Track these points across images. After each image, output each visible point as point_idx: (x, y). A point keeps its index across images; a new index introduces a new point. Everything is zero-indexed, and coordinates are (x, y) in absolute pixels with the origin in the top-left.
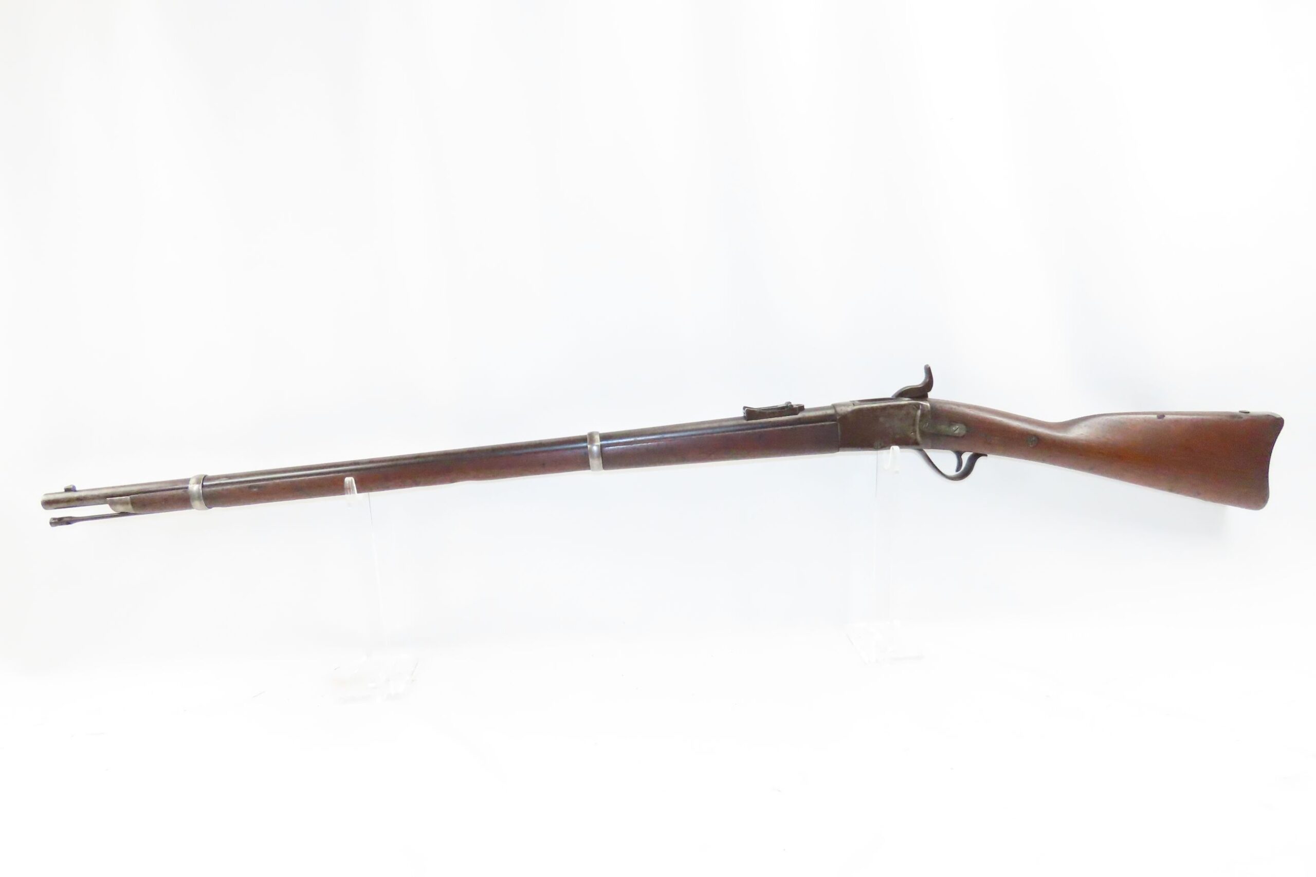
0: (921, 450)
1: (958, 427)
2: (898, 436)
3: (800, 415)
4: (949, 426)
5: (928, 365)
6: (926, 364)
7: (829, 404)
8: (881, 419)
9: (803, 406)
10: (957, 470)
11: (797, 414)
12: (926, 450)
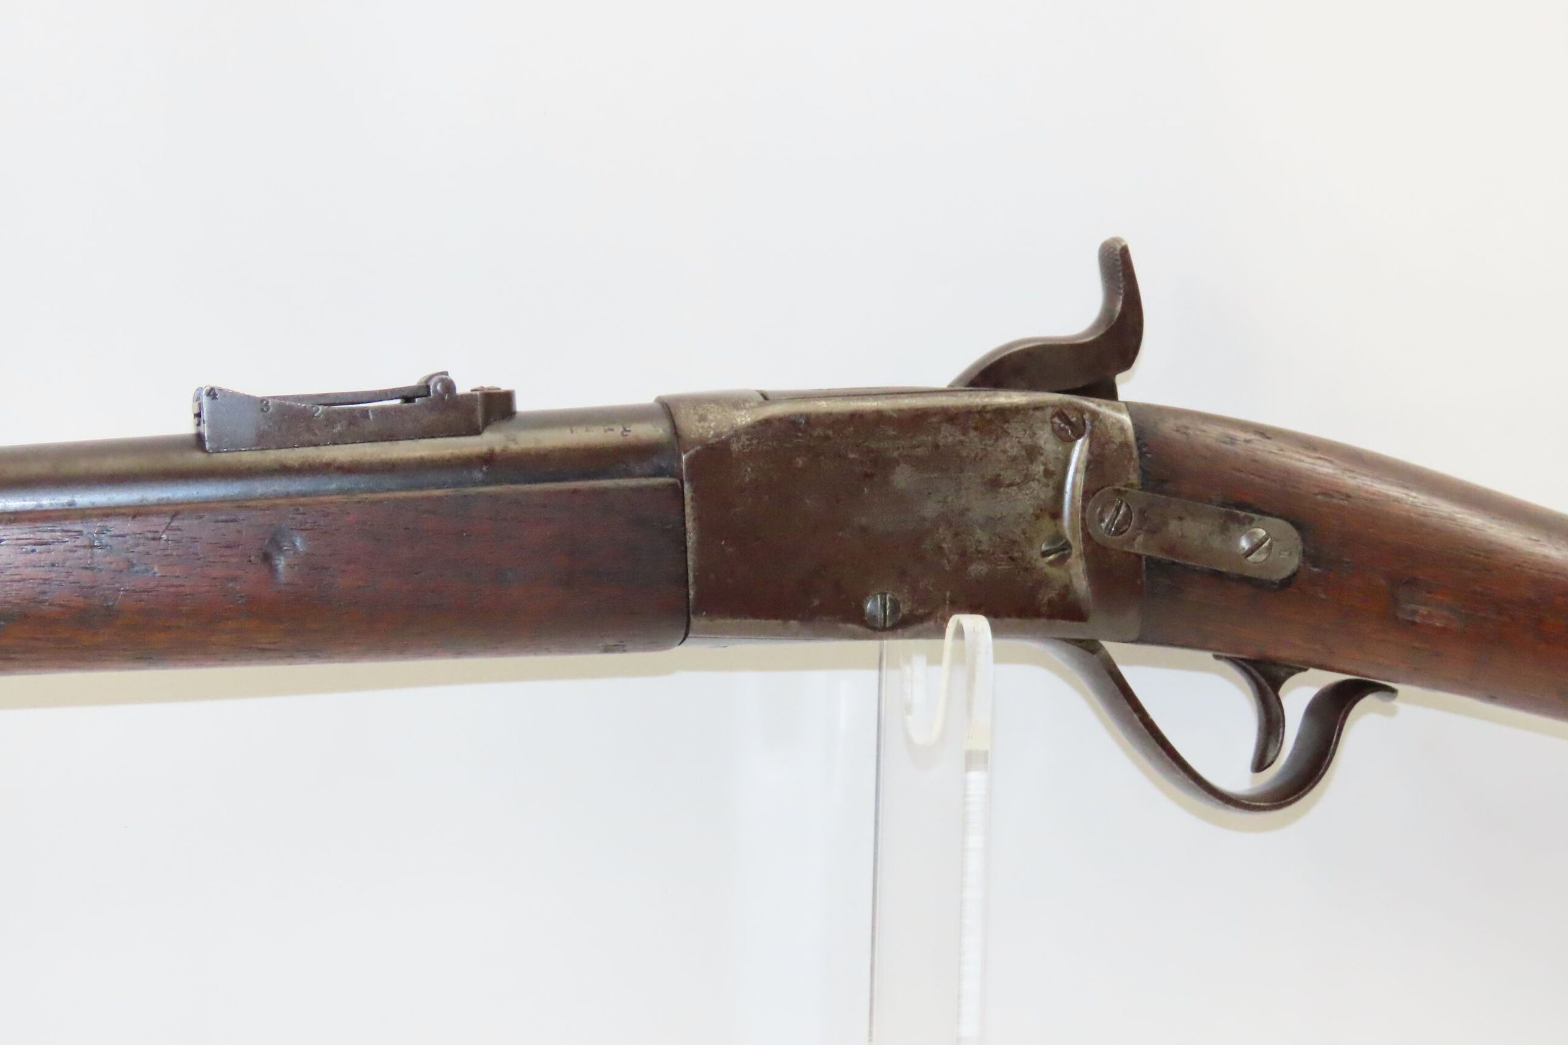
0: (1090, 647)
1: (1262, 533)
2: (978, 569)
3: (490, 440)
4: (1224, 529)
5: (1116, 240)
6: (1106, 236)
7: (645, 396)
8: (902, 478)
9: (507, 398)
10: (1260, 764)
11: (476, 431)
12: (1114, 649)
